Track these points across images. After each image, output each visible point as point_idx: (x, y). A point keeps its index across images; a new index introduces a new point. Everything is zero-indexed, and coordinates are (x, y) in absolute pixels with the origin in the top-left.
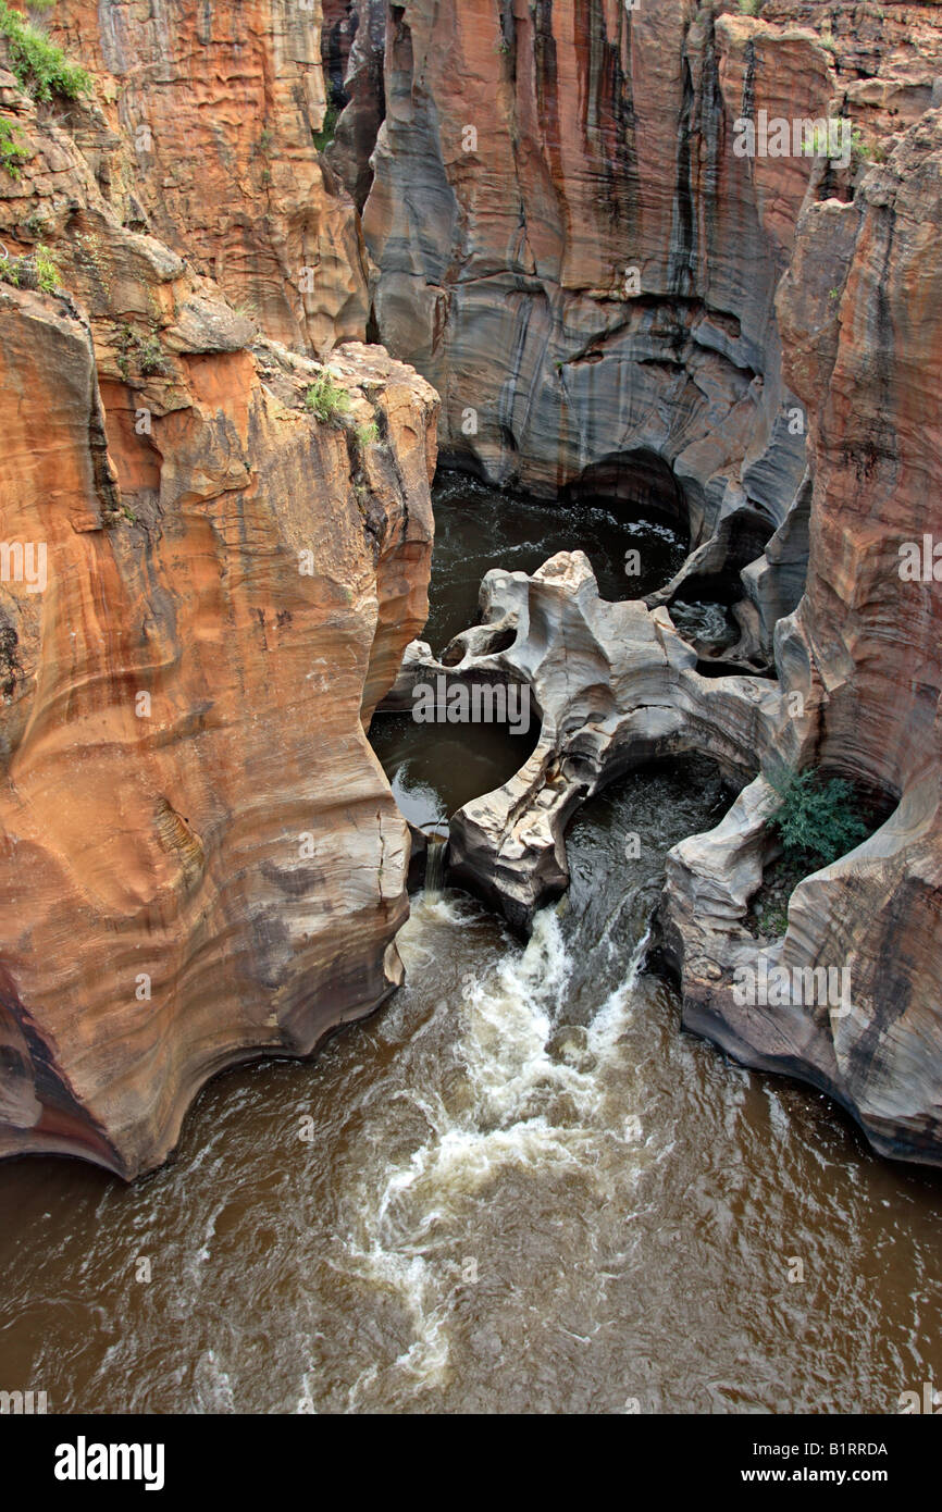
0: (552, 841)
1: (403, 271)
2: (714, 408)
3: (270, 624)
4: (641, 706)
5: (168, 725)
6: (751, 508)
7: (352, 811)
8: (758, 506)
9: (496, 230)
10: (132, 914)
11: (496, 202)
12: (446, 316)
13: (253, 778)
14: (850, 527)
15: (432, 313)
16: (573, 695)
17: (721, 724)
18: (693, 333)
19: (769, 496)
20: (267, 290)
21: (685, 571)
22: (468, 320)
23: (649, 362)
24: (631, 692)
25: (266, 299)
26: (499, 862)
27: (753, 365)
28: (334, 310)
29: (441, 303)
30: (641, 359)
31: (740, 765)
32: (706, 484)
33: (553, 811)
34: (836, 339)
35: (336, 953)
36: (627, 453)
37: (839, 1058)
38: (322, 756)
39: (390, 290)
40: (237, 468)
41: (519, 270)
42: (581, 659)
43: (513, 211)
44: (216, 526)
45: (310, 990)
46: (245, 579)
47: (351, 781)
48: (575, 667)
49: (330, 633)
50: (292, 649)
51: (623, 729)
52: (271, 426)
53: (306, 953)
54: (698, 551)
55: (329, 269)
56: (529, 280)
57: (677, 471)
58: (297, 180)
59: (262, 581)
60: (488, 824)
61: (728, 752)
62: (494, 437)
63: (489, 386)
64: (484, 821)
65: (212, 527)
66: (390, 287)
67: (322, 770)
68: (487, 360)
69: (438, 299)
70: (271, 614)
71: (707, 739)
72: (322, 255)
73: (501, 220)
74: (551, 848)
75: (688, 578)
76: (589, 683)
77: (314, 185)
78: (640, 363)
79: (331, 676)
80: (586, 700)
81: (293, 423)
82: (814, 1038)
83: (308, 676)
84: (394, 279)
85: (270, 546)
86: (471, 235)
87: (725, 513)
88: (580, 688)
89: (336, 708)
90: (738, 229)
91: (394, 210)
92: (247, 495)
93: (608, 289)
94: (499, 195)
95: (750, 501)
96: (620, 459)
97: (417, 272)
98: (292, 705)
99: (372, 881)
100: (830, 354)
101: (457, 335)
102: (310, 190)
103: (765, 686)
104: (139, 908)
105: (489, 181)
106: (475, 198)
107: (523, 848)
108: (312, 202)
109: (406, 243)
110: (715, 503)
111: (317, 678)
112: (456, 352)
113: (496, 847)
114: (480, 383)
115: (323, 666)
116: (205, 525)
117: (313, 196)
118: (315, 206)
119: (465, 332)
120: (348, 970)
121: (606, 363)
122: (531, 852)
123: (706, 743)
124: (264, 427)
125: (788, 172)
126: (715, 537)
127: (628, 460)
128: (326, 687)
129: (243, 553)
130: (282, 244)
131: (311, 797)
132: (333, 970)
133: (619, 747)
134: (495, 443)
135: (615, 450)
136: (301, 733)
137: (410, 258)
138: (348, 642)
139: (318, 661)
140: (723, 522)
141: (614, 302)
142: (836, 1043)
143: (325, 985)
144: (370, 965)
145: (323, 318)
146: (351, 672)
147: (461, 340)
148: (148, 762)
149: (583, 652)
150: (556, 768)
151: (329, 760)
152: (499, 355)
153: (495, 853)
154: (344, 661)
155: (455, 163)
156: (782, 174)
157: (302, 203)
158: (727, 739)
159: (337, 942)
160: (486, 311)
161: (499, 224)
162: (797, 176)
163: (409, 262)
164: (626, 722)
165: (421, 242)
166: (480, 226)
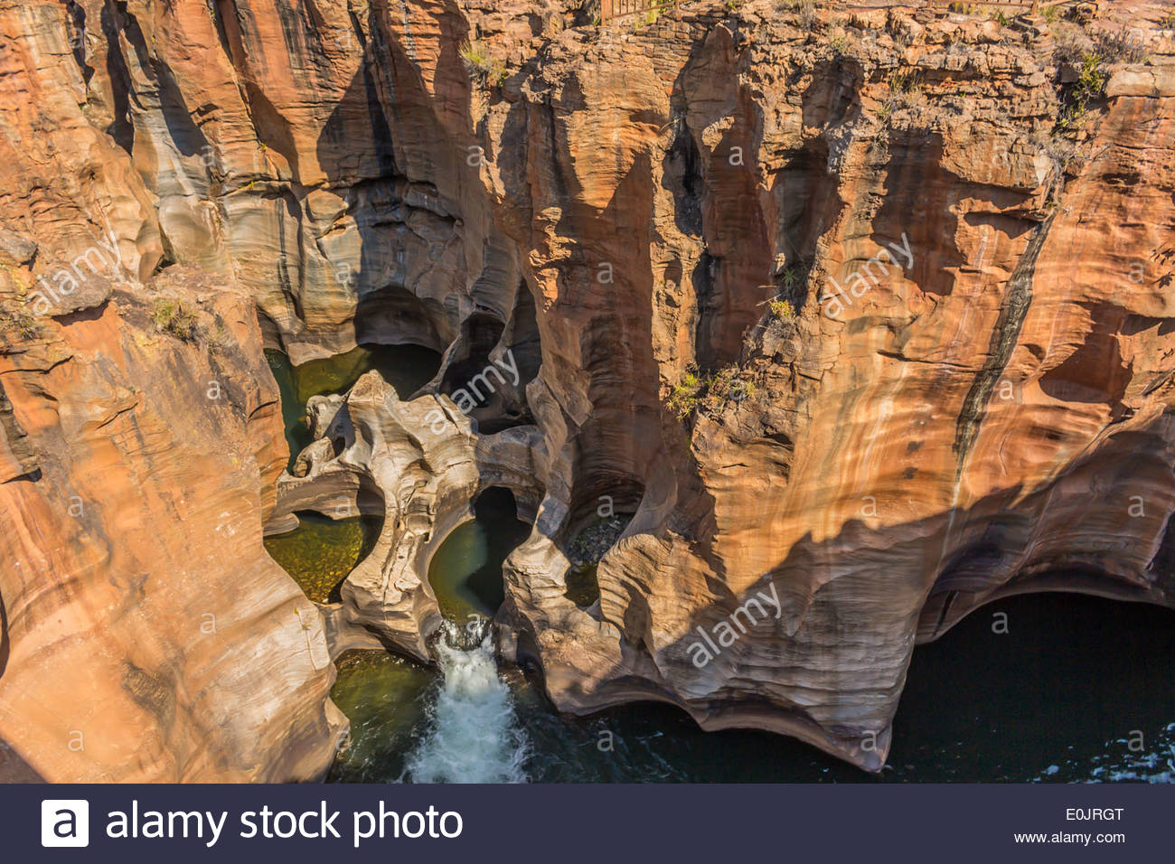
0: (419, 582)
1: (176, 194)
2: (433, 247)
3: (178, 500)
4: (449, 466)
5: (115, 605)
6: (481, 311)
7: (275, 615)
8: (485, 308)
9: (241, 152)
10: (126, 763)
11: (237, 133)
12: (220, 222)
13: (193, 619)
14: (567, 316)
15: (209, 221)
16: (401, 473)
17: (507, 464)
18: (405, 199)
19: (491, 300)
20: (74, 231)
21: (445, 364)
22: (237, 221)
23: (378, 225)
24: (440, 459)
25: (75, 238)
26: (386, 609)
27: (452, 213)
28: (134, 235)
29: (213, 212)
30: (373, 224)
31: (527, 487)
32: (443, 300)
33: (411, 560)
34: (529, 195)
35: (291, 723)
36: (379, 290)
37: (660, 668)
38: (243, 583)
39: (169, 210)
40: (123, 393)
41: (268, 178)
42: (400, 446)
43: (252, 137)
44: (117, 441)
45: (277, 758)
46: (150, 473)
47: (270, 593)
48: (396, 453)
49: (227, 492)
50: (201, 513)
51: (441, 485)
52: (140, 352)
53: (268, 733)
54: (451, 347)
55: (120, 206)
56: (276, 184)
57: (419, 295)
58: (77, 144)
59: (164, 471)
60: (370, 585)
61: (516, 480)
62: (279, 299)
63: (265, 265)
64: (368, 584)
65: (114, 444)
66: (170, 207)
67: (245, 593)
68: (259, 246)
69: (210, 210)
70: (177, 492)
71: (500, 476)
72: (112, 196)
73: (243, 145)
74: (420, 588)
75: (450, 368)
76: (409, 462)
77: (92, 145)
78: (373, 227)
79: (234, 523)
80: (410, 473)
81: (157, 345)
82: (638, 659)
83: (218, 529)
84: (172, 200)
85: (165, 444)
86: (224, 160)
87: (463, 318)
88: (404, 467)
89: (244, 545)
90: (418, 124)
91: (158, 150)
92: (137, 411)
93: (337, 181)
94: (237, 127)
95: (478, 306)
96: (375, 296)
97: (188, 193)
98: (210, 554)
99: (305, 662)
100: (527, 206)
101: (231, 233)
102: (90, 149)
103: (529, 431)
104: (130, 757)
105: (228, 119)
106: (220, 133)
107: (400, 593)
108: (94, 158)
109: (173, 173)
110: (452, 312)
111: (224, 528)
112: (234, 245)
113: (381, 599)
114: (257, 263)
115: (227, 518)
116: (108, 443)
117: (93, 154)
118: (97, 161)
119: (237, 229)
120: (301, 730)
121: (350, 231)
122: (407, 594)
123: (500, 479)
124: (136, 355)
125: (449, 82)
126: (459, 336)
127: (382, 295)
128: (233, 532)
129: (146, 454)
130: (78, 194)
131: (242, 617)
132: (291, 735)
133: (442, 499)
134: (281, 304)
135: (370, 290)
136: (222, 572)
137: (180, 184)
138: (243, 494)
139: (222, 515)
140: (463, 324)
141: (344, 188)
142: (655, 659)
143: (287, 749)
144: (316, 719)
145: (126, 243)
146: (250, 515)
147: (235, 236)
148: (106, 639)
149: (400, 441)
150: (402, 527)
151: (248, 584)
152: (268, 241)
153: (381, 604)
154: (242, 509)
155: (198, 110)
156: (445, 84)
157: (86, 161)
158: (514, 473)
159: (291, 715)
160: (250, 212)
161: (243, 148)
162: (457, 84)
163: (180, 187)
164: (442, 481)
165: (185, 171)
166: (230, 152)
